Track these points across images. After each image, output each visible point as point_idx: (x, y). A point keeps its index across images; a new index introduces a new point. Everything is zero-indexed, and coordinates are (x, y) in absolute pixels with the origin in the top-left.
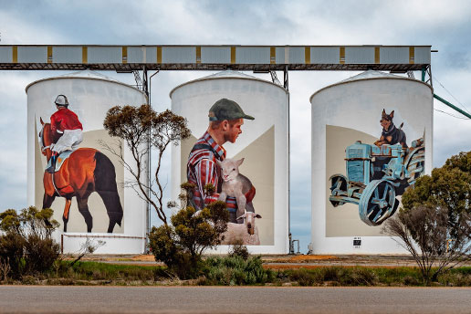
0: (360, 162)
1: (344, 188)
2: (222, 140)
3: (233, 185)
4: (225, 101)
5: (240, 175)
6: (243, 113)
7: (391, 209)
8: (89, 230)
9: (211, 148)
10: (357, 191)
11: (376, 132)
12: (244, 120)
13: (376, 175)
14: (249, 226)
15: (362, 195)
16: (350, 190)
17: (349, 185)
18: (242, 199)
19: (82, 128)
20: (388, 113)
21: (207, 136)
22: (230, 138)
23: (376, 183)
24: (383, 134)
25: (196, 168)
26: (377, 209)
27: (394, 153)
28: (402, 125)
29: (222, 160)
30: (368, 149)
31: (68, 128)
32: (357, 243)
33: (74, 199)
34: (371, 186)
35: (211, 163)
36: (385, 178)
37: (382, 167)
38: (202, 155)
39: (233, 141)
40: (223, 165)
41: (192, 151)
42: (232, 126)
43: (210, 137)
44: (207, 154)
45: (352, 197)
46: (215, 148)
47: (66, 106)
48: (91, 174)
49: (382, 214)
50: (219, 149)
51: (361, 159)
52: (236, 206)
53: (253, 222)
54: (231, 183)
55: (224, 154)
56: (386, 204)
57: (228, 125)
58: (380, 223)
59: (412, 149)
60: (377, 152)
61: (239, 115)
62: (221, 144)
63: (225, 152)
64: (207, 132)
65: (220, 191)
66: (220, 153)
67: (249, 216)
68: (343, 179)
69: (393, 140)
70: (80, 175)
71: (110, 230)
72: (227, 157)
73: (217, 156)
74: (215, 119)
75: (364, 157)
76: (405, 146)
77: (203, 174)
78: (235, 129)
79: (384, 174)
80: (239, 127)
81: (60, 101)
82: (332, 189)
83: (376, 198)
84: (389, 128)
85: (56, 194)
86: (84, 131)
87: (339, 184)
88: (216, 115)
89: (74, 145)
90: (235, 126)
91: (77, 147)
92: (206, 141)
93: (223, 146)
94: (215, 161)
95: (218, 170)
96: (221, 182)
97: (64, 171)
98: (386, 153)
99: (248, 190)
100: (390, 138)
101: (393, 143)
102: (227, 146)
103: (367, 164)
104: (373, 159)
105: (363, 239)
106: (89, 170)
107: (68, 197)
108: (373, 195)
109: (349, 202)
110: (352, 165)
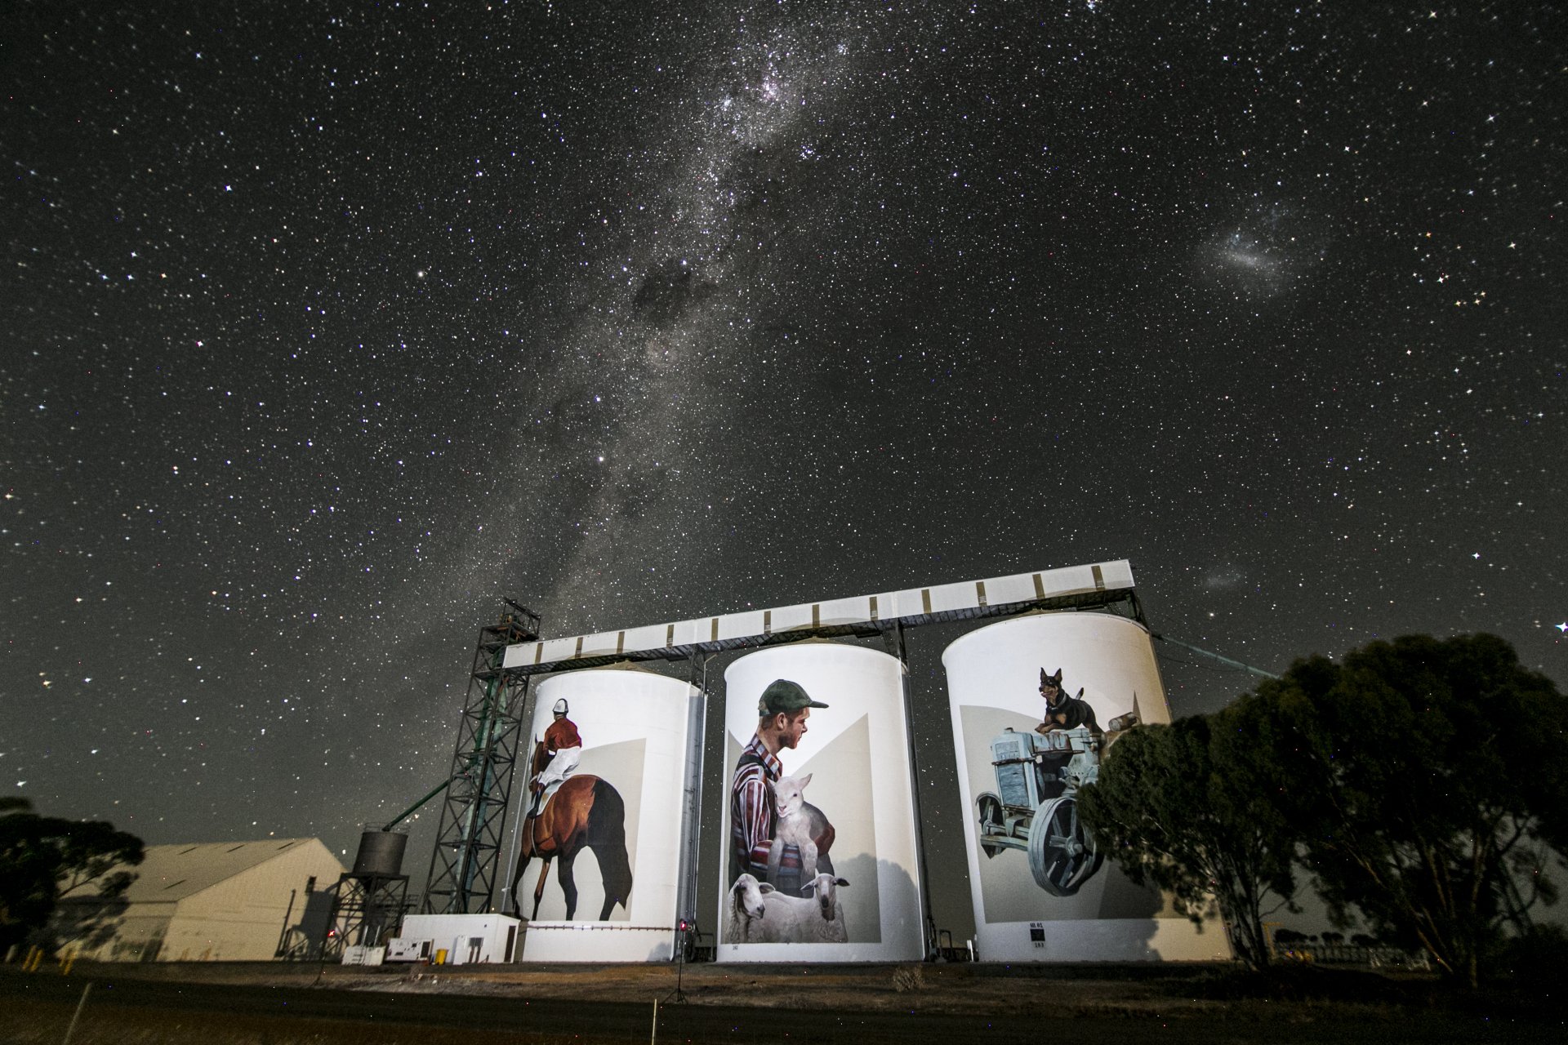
0: (1017, 767)
1: (998, 819)
2: (776, 745)
3: (795, 825)
4: (781, 683)
5: (805, 804)
6: (810, 700)
7: (1093, 858)
8: (569, 917)
9: (760, 761)
10: (1019, 823)
11: (1037, 708)
12: (811, 709)
13: (1049, 790)
14: (825, 902)
15: (1031, 831)
16: (1010, 822)
17: (1005, 813)
18: (811, 849)
19: (581, 746)
20: (1051, 673)
21: (756, 740)
22: (789, 741)
23: (1051, 804)
24: (1048, 711)
25: (741, 795)
26: (1063, 855)
27: (1077, 745)
28: (1081, 692)
29: (776, 780)
30: (1025, 740)
31: (563, 746)
32: (1037, 935)
33: (555, 860)
34: (1043, 812)
35: (760, 786)
36: (1069, 793)
37: (1059, 773)
38: (749, 773)
39: (792, 747)
40: (779, 788)
41: (737, 769)
42: (791, 722)
43: (760, 742)
44: (755, 772)
45: (1014, 835)
46: (767, 761)
47: (566, 712)
48: (585, 816)
49: (1075, 870)
50: (772, 762)
51: (1018, 761)
52: (800, 863)
53: (832, 892)
54: (790, 819)
55: (780, 770)
56: (1078, 846)
57: (785, 720)
58: (1074, 889)
59: (1111, 733)
60: (1043, 745)
61: (804, 702)
62: (774, 753)
63: (781, 765)
64: (756, 735)
65: (773, 835)
66: (774, 768)
67: (823, 881)
68: (994, 801)
69: (1068, 720)
70: (568, 819)
71: (605, 916)
72: (784, 775)
73: (769, 774)
74: (767, 712)
75: (1022, 756)
76: (1096, 730)
77: (750, 806)
78: (796, 726)
79: (1064, 786)
80: (802, 722)
81: (559, 707)
82: (982, 822)
83: (1056, 837)
84: (1058, 699)
85: (533, 854)
86: (583, 748)
87: (990, 811)
88: (768, 707)
89: (566, 771)
90: (797, 720)
91: (570, 775)
92: (755, 750)
93: (778, 755)
94: (766, 782)
95: (771, 797)
96: (775, 820)
97: (548, 813)
98: (1061, 744)
99: (821, 830)
100: (1062, 718)
101: (1070, 725)
102: (784, 754)
103: (1029, 769)
104: (1039, 759)
105: (1048, 926)
106: (582, 809)
107: (547, 860)
108: (1050, 831)
109: (1010, 845)
110: (1007, 771)
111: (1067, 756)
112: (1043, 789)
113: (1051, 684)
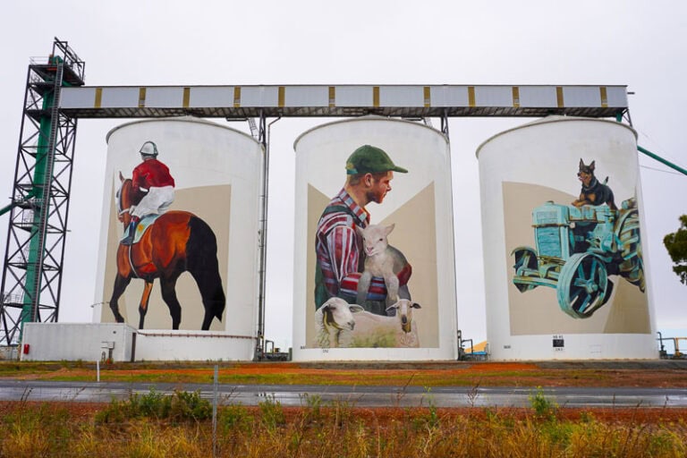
0: (553, 229)
1: (533, 264)
2: (364, 199)
3: (381, 263)
4: (368, 149)
5: (389, 247)
6: (393, 165)
7: (604, 295)
8: (176, 327)
9: (349, 211)
10: (552, 269)
11: (575, 188)
12: (394, 173)
13: (577, 247)
14: (404, 320)
15: (561, 275)
16: (543, 269)
17: (540, 262)
18: (393, 281)
19: (174, 185)
20: (587, 163)
21: (344, 194)
22: (376, 197)
23: (578, 257)
24: (583, 191)
25: (329, 238)
26: (583, 293)
27: (601, 217)
28: (607, 180)
29: (364, 226)
30: (563, 211)
31: (156, 185)
32: (558, 343)
33: (157, 281)
34: (572, 262)
35: (349, 231)
36: (590, 251)
37: (586, 236)
38: (336, 220)
39: (379, 201)
40: (366, 233)
41: (324, 216)
42: (377, 181)
43: (348, 196)
44: (344, 219)
45: (546, 277)
46: (355, 211)
47: (155, 155)
48: (183, 246)
49: (591, 302)
50: (360, 212)
51: (555, 225)
52: (385, 291)
53: (409, 313)
54: (377, 257)
55: (368, 219)
56: (595, 286)
57: (372, 180)
58: (589, 314)
59: (623, 211)
60: (577, 215)
61: (389, 167)
62: (363, 205)
63: (368, 215)
64: (343, 190)
65: (361, 269)
66: (362, 217)
67: (403, 306)
68: (531, 253)
69: (596, 199)
70: (167, 247)
71: (206, 326)
72: (371, 223)
73: (357, 222)
74: (355, 171)
75: (559, 223)
76: (613, 207)
77: (339, 247)
78: (382, 185)
79: (588, 245)
80: (387, 182)
81: (147, 149)
82: (517, 267)
83: (581, 279)
84: (591, 183)
85: (132, 275)
86: (176, 188)
87: (526, 260)
88: (355, 167)
89: (161, 207)
90: (382, 180)
91: (165, 211)
92: (343, 202)
93: (366, 207)
94: (354, 227)
95: (359, 240)
96: (363, 258)
97: (146, 242)
98: (590, 216)
99: (402, 267)
100: (592, 197)
101: (597, 202)
102: (371, 207)
103: (564, 232)
104: (573, 225)
105: (566, 338)
106: (179, 241)
107: (149, 280)
108: (576, 275)
109: (541, 284)
110: (545, 233)
111: (593, 225)
112: (573, 245)
113: (587, 171)
